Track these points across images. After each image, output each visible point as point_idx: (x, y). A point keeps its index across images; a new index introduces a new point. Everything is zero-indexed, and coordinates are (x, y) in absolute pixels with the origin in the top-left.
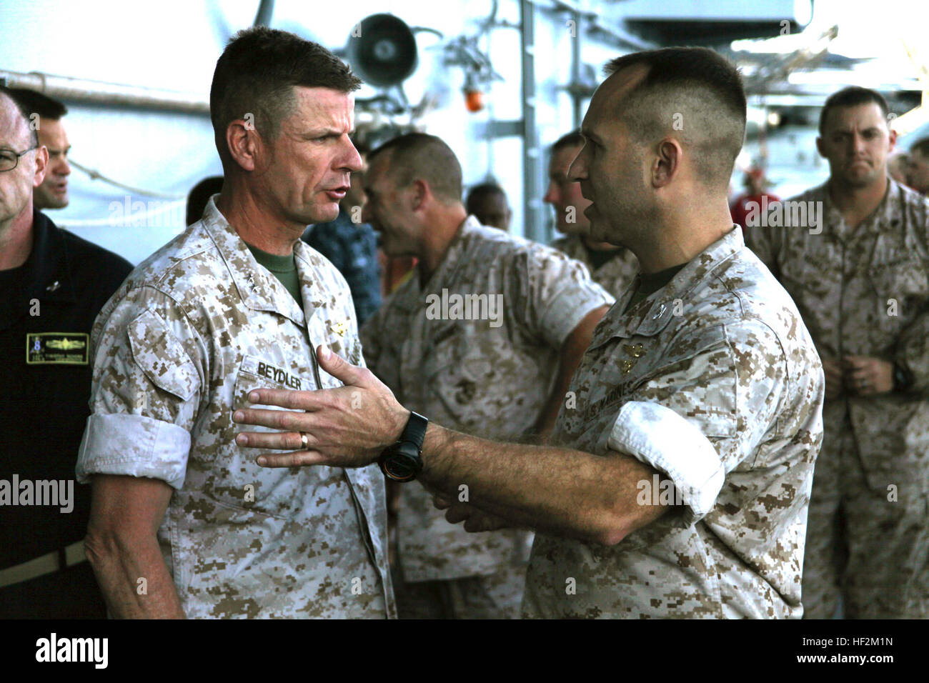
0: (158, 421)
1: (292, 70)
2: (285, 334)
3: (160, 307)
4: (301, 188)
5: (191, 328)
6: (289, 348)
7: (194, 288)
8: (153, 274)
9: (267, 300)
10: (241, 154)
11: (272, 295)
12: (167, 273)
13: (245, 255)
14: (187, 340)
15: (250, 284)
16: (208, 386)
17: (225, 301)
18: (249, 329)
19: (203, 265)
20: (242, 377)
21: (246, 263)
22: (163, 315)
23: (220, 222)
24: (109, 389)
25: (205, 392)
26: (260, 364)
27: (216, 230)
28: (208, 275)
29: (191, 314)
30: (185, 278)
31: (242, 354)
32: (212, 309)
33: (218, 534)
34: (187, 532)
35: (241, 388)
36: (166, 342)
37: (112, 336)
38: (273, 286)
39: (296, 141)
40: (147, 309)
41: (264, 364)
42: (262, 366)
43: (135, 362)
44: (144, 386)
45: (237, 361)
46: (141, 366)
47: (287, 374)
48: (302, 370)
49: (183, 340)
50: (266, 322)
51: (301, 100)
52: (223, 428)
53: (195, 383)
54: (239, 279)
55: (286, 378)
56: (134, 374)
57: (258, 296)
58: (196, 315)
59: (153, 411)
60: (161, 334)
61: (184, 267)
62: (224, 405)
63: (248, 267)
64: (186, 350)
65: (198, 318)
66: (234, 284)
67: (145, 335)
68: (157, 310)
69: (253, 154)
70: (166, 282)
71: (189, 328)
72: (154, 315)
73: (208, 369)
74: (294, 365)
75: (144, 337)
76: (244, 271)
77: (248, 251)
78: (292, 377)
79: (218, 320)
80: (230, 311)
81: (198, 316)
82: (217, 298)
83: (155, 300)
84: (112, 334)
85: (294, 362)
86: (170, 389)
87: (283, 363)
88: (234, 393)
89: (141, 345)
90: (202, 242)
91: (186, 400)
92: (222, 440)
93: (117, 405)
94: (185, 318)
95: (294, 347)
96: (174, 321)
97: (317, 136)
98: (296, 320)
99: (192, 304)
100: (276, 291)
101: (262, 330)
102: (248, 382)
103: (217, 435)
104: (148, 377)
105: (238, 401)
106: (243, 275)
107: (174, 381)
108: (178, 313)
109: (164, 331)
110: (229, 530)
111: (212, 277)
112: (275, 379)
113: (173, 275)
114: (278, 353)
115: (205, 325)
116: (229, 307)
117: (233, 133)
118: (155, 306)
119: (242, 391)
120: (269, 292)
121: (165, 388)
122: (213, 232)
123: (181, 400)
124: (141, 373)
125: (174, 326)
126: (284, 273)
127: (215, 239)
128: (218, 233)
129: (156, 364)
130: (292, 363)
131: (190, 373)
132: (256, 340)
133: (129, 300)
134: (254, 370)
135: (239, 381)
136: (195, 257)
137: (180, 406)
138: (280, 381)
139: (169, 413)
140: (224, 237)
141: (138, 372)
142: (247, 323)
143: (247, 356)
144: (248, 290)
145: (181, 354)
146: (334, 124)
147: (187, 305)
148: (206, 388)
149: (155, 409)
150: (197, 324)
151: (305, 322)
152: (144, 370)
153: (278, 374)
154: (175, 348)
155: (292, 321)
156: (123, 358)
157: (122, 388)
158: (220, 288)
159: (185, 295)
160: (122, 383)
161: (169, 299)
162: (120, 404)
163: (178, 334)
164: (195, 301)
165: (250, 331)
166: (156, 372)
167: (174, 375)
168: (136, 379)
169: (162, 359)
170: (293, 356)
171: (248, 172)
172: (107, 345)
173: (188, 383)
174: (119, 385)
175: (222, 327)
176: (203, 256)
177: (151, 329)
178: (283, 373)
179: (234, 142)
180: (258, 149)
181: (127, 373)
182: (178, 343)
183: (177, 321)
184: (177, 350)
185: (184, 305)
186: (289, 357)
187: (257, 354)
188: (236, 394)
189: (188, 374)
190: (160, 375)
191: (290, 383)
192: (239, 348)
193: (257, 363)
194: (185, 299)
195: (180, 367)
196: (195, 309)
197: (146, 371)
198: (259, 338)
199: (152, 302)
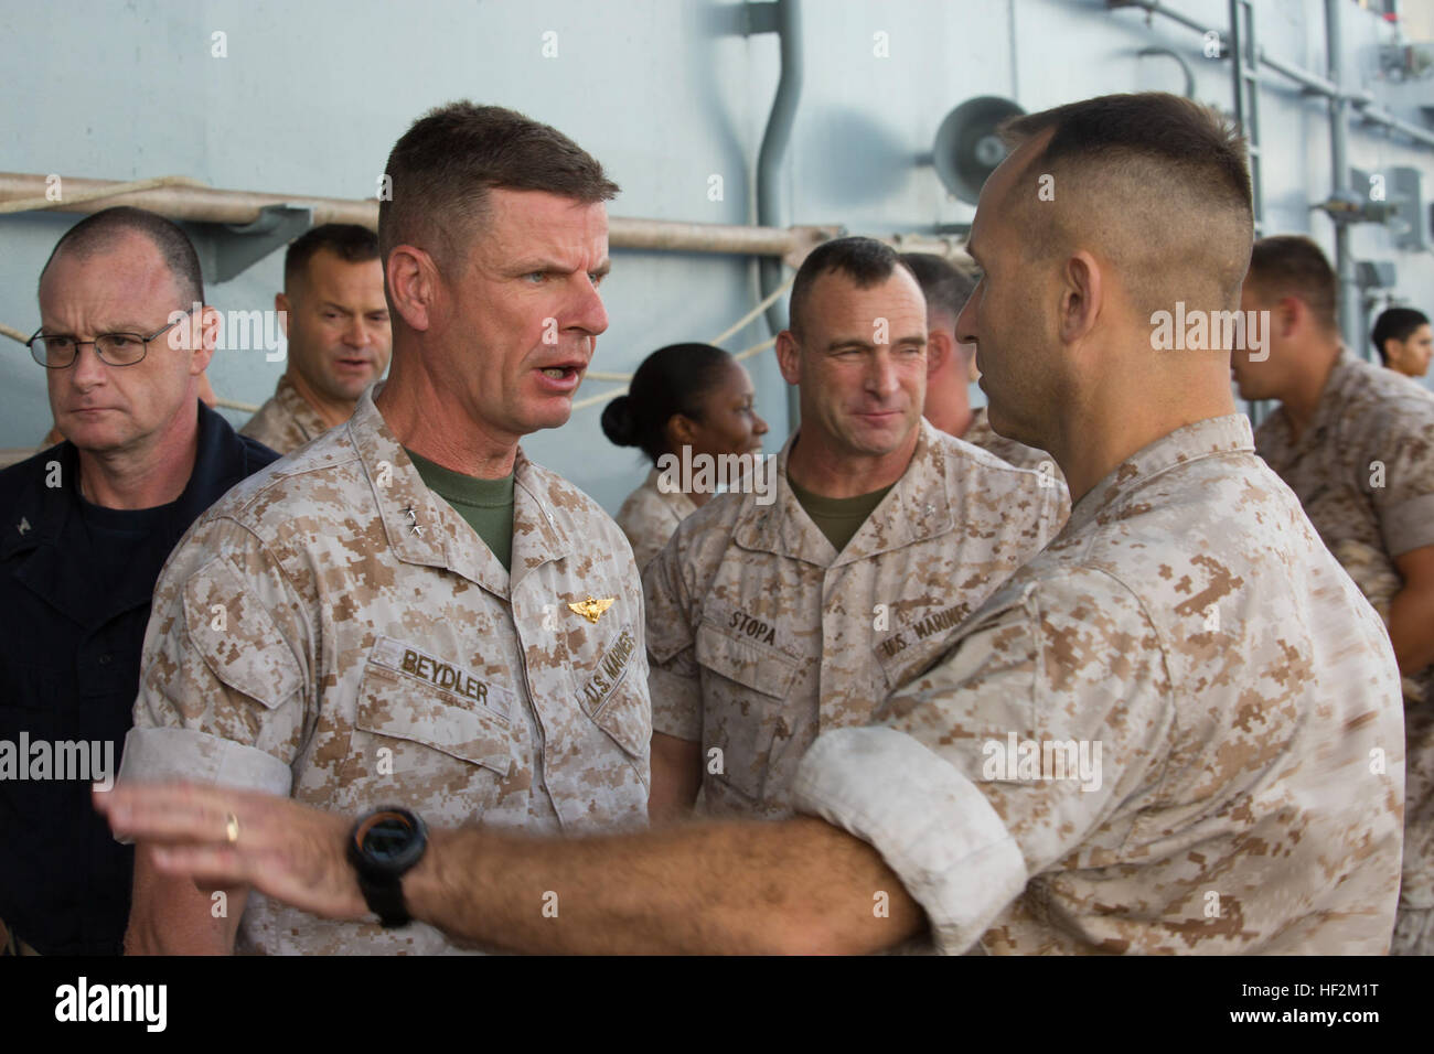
0: (224, 741)
1: (491, 162)
2: (467, 609)
3: (238, 551)
4: (499, 360)
5: (286, 587)
6: (470, 631)
7: (296, 521)
8: (236, 499)
9: (434, 549)
10: (409, 302)
11: (445, 540)
12: (258, 497)
13: (406, 474)
14: (277, 607)
15: (410, 522)
16: (314, 686)
17: (355, 545)
18: (393, 594)
19: (327, 487)
20: (372, 673)
21: (404, 487)
22: (241, 566)
23: (372, 419)
24: (155, 686)
25: (310, 696)
26: (408, 652)
27: (364, 432)
28: (331, 503)
29: (288, 563)
30: (284, 504)
31: (374, 634)
32: (326, 556)
33: (339, 939)
34: (288, 933)
35: (370, 692)
36: (242, 609)
37: (169, 602)
38: (451, 528)
39: (493, 280)
40: (219, 556)
41: (415, 655)
42: (411, 657)
43: (191, 642)
44: (203, 681)
45: (363, 646)
46: (198, 647)
47: (459, 673)
48: (491, 670)
49: (271, 606)
50: (429, 586)
51: (501, 213)
52: (337, 759)
53: (290, 678)
54: (390, 513)
55: (456, 679)
56: (190, 662)
57: (420, 542)
58: (295, 565)
59: (217, 724)
60: (234, 596)
61: (288, 487)
62: (341, 721)
63: (408, 493)
64: (276, 624)
65: (299, 571)
66: (380, 520)
67: (209, 597)
68: (233, 557)
69: (426, 301)
70: (254, 509)
71: (281, 586)
72: (227, 564)
73: (313, 656)
74: (478, 661)
75: (207, 600)
76: (400, 500)
77: (411, 468)
78: (470, 679)
79: (336, 578)
80: (362, 562)
81: (299, 566)
82: (340, 539)
83: (231, 539)
84: (169, 598)
85: (477, 655)
86: (243, 688)
87: (454, 654)
88: (357, 699)
89: (200, 613)
90: (336, 451)
91: (271, 707)
92: (337, 779)
93: (166, 712)
94: (275, 570)
95: (480, 630)
96: (257, 574)
97: (526, 271)
98: (490, 587)
99: (289, 546)
100: (457, 537)
101: (419, 597)
102: (382, 682)
103: (331, 768)
104: (210, 665)
105: (363, 713)
106: (398, 506)
107: (250, 674)
108: (265, 561)
109: (240, 590)
110: (358, 934)
111: (337, 506)
112: (434, 680)
113: (266, 500)
114: (446, 637)
115: (307, 584)
116: (361, 555)
117: (399, 267)
118: (231, 550)
119: (370, 697)
120: (440, 534)
121: (234, 686)
122: (359, 436)
123: (264, 707)
124: (199, 660)
125: (258, 584)
126: (485, 507)
127: (361, 448)
128: (366, 438)
129: (222, 644)
130: (474, 657)
131: (281, 662)
132: (405, 614)
133: (197, 542)
134: (396, 662)
135: (366, 679)
136: (315, 474)
137: (264, 716)
138: (443, 683)
139: (247, 728)
140: (375, 445)
141: (195, 658)
142: (391, 584)
143: (384, 638)
144: (403, 531)
145: (266, 629)
146: (558, 253)
147: (282, 548)
148: (311, 689)
149: (222, 720)
150: (297, 580)
151: (508, 589)
152: (203, 654)
153: (441, 672)
154: (256, 619)
155: (480, 587)
156: (177, 635)
157: (172, 683)
158: (350, 524)
159: (278, 531)
160: (171, 676)
161: (252, 538)
162: (171, 711)
163: (264, 597)
164: (294, 543)
165: (394, 598)
166: (222, 659)
167: (251, 663)
168: (191, 669)
169: (233, 636)
170: (477, 645)
171: (419, 333)
172: (162, 615)
173: (275, 678)
174: (168, 680)
175: (340, 587)
176: (331, 472)
177: (218, 587)
178: (453, 673)
179: (399, 282)
180: (435, 295)
181: (180, 660)
182: (263, 611)
183: (262, 575)
184: (260, 623)
185: (276, 548)
186: (469, 646)
187: (404, 637)
188: (360, 703)
189: (277, 663)
190: (227, 663)
191: (464, 688)
192: (370, 623)
193: (401, 650)
194: (277, 539)
195: (264, 650)
196: (296, 555)
197: (206, 656)
198: (412, 609)
199: (228, 544)
